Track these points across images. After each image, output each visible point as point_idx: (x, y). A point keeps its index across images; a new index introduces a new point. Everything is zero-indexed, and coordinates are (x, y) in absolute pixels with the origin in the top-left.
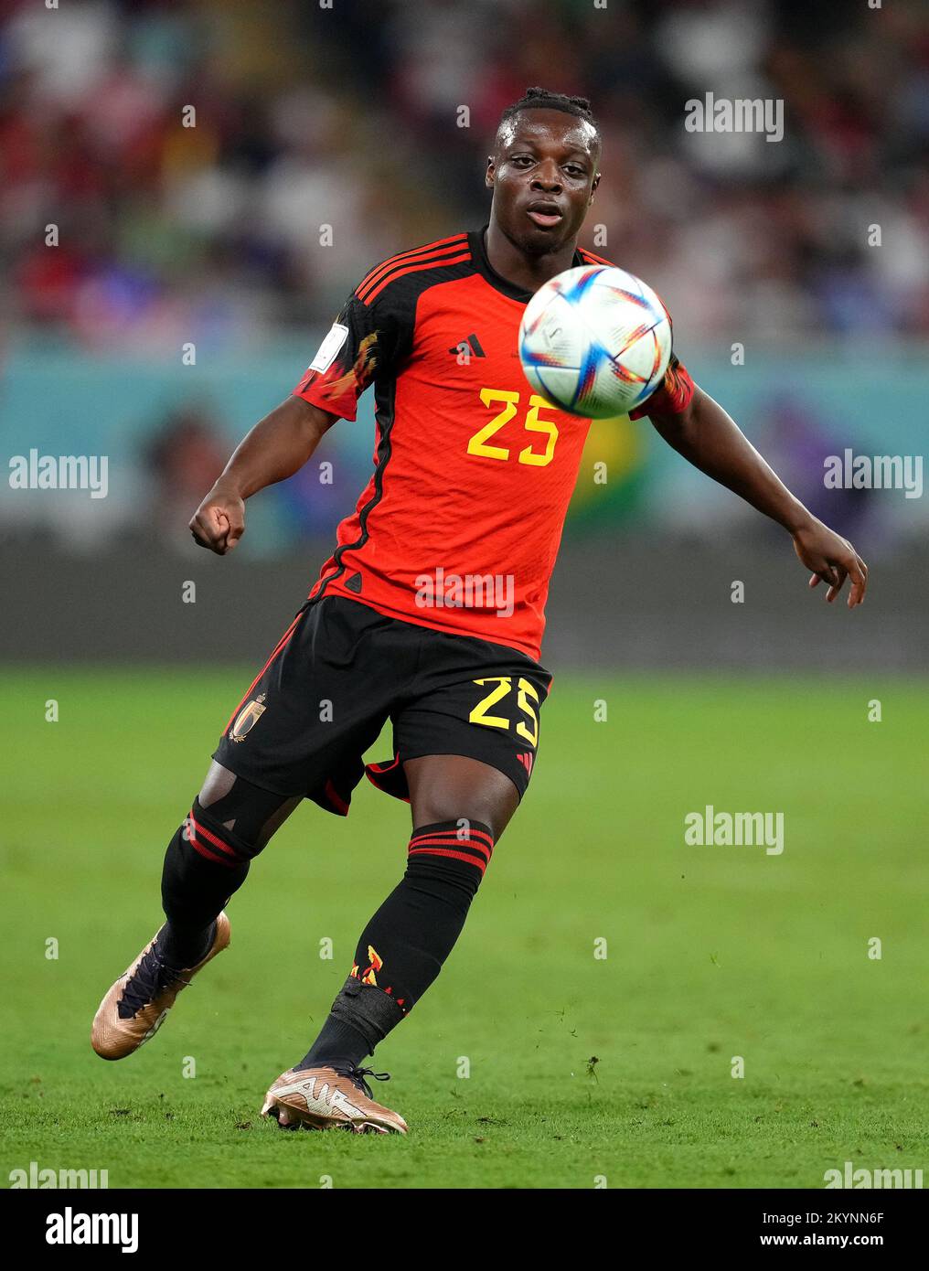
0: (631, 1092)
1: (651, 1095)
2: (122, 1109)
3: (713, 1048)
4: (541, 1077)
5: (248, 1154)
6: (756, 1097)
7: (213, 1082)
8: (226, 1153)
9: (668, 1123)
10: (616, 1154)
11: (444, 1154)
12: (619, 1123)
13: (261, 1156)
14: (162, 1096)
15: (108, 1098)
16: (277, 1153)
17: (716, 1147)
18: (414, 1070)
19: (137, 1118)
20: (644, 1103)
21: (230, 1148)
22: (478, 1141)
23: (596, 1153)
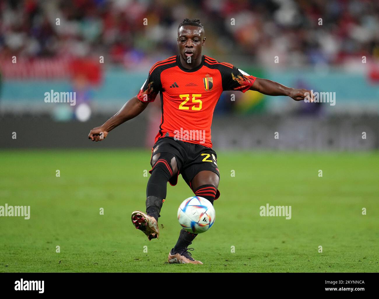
0: (263, 253)
1: (269, 254)
2: (137, 258)
3: (283, 242)
4: (241, 250)
5: (168, 269)
6: (294, 254)
7: (159, 252)
8: (163, 269)
9: (273, 261)
10: (260, 268)
11: (217, 269)
12: (260, 261)
13: (172, 270)
14: (147, 255)
15: (134, 256)
16: (176, 269)
17: (284, 267)
18: (209, 248)
19: (141, 261)
20: (267, 256)
21: (164, 268)
22: (225, 266)
23: (255, 269)
